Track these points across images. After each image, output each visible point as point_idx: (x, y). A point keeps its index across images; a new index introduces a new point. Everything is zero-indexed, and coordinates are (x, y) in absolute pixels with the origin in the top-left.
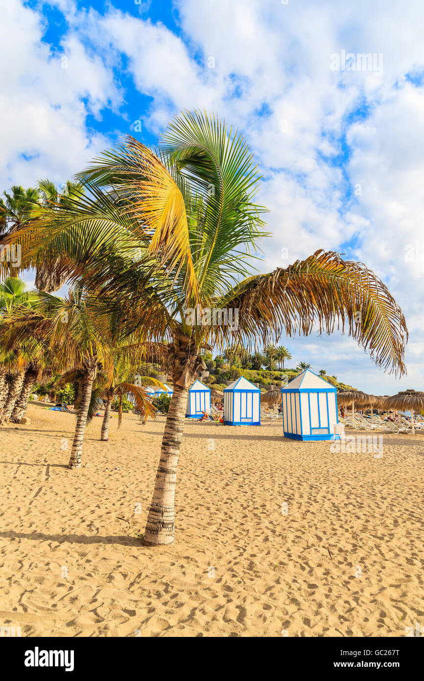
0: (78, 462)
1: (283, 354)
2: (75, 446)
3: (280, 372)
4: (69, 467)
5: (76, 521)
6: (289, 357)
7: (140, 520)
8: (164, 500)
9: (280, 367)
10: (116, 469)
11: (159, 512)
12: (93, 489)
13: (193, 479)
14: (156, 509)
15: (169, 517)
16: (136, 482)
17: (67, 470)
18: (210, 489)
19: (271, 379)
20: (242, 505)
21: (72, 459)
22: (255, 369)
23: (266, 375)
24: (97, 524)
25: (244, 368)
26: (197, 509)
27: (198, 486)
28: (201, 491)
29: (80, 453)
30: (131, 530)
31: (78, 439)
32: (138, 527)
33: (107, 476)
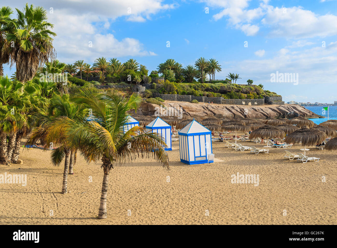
0: (66, 191)
1: (213, 66)
2: (64, 184)
3: (210, 84)
4: (63, 193)
5: (76, 214)
6: (219, 69)
7: (96, 213)
8: (103, 207)
9: (211, 79)
10: (83, 193)
11: (102, 210)
12: (77, 203)
13: (117, 196)
14: (101, 209)
15: (105, 211)
16: (93, 199)
17: (62, 195)
18: (123, 201)
19: (202, 90)
20: (133, 206)
21: (63, 189)
22: (188, 82)
23: (198, 87)
24: (83, 214)
25: (177, 82)
26: (116, 208)
27: (118, 199)
28: (119, 201)
29: (66, 187)
30: (94, 216)
31: (65, 181)
32: (96, 214)
33: (80, 197)
